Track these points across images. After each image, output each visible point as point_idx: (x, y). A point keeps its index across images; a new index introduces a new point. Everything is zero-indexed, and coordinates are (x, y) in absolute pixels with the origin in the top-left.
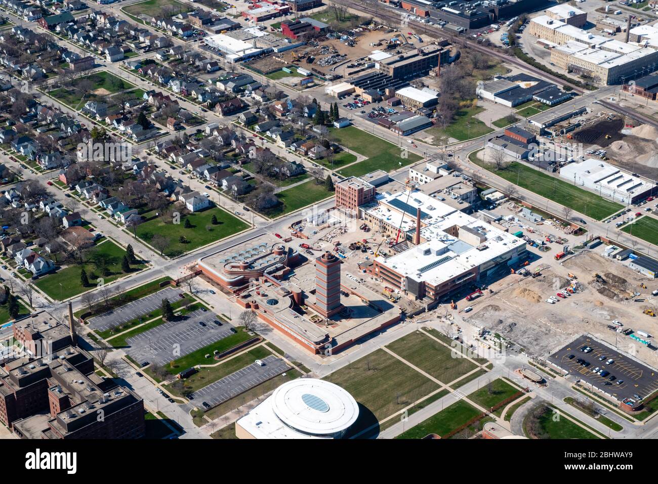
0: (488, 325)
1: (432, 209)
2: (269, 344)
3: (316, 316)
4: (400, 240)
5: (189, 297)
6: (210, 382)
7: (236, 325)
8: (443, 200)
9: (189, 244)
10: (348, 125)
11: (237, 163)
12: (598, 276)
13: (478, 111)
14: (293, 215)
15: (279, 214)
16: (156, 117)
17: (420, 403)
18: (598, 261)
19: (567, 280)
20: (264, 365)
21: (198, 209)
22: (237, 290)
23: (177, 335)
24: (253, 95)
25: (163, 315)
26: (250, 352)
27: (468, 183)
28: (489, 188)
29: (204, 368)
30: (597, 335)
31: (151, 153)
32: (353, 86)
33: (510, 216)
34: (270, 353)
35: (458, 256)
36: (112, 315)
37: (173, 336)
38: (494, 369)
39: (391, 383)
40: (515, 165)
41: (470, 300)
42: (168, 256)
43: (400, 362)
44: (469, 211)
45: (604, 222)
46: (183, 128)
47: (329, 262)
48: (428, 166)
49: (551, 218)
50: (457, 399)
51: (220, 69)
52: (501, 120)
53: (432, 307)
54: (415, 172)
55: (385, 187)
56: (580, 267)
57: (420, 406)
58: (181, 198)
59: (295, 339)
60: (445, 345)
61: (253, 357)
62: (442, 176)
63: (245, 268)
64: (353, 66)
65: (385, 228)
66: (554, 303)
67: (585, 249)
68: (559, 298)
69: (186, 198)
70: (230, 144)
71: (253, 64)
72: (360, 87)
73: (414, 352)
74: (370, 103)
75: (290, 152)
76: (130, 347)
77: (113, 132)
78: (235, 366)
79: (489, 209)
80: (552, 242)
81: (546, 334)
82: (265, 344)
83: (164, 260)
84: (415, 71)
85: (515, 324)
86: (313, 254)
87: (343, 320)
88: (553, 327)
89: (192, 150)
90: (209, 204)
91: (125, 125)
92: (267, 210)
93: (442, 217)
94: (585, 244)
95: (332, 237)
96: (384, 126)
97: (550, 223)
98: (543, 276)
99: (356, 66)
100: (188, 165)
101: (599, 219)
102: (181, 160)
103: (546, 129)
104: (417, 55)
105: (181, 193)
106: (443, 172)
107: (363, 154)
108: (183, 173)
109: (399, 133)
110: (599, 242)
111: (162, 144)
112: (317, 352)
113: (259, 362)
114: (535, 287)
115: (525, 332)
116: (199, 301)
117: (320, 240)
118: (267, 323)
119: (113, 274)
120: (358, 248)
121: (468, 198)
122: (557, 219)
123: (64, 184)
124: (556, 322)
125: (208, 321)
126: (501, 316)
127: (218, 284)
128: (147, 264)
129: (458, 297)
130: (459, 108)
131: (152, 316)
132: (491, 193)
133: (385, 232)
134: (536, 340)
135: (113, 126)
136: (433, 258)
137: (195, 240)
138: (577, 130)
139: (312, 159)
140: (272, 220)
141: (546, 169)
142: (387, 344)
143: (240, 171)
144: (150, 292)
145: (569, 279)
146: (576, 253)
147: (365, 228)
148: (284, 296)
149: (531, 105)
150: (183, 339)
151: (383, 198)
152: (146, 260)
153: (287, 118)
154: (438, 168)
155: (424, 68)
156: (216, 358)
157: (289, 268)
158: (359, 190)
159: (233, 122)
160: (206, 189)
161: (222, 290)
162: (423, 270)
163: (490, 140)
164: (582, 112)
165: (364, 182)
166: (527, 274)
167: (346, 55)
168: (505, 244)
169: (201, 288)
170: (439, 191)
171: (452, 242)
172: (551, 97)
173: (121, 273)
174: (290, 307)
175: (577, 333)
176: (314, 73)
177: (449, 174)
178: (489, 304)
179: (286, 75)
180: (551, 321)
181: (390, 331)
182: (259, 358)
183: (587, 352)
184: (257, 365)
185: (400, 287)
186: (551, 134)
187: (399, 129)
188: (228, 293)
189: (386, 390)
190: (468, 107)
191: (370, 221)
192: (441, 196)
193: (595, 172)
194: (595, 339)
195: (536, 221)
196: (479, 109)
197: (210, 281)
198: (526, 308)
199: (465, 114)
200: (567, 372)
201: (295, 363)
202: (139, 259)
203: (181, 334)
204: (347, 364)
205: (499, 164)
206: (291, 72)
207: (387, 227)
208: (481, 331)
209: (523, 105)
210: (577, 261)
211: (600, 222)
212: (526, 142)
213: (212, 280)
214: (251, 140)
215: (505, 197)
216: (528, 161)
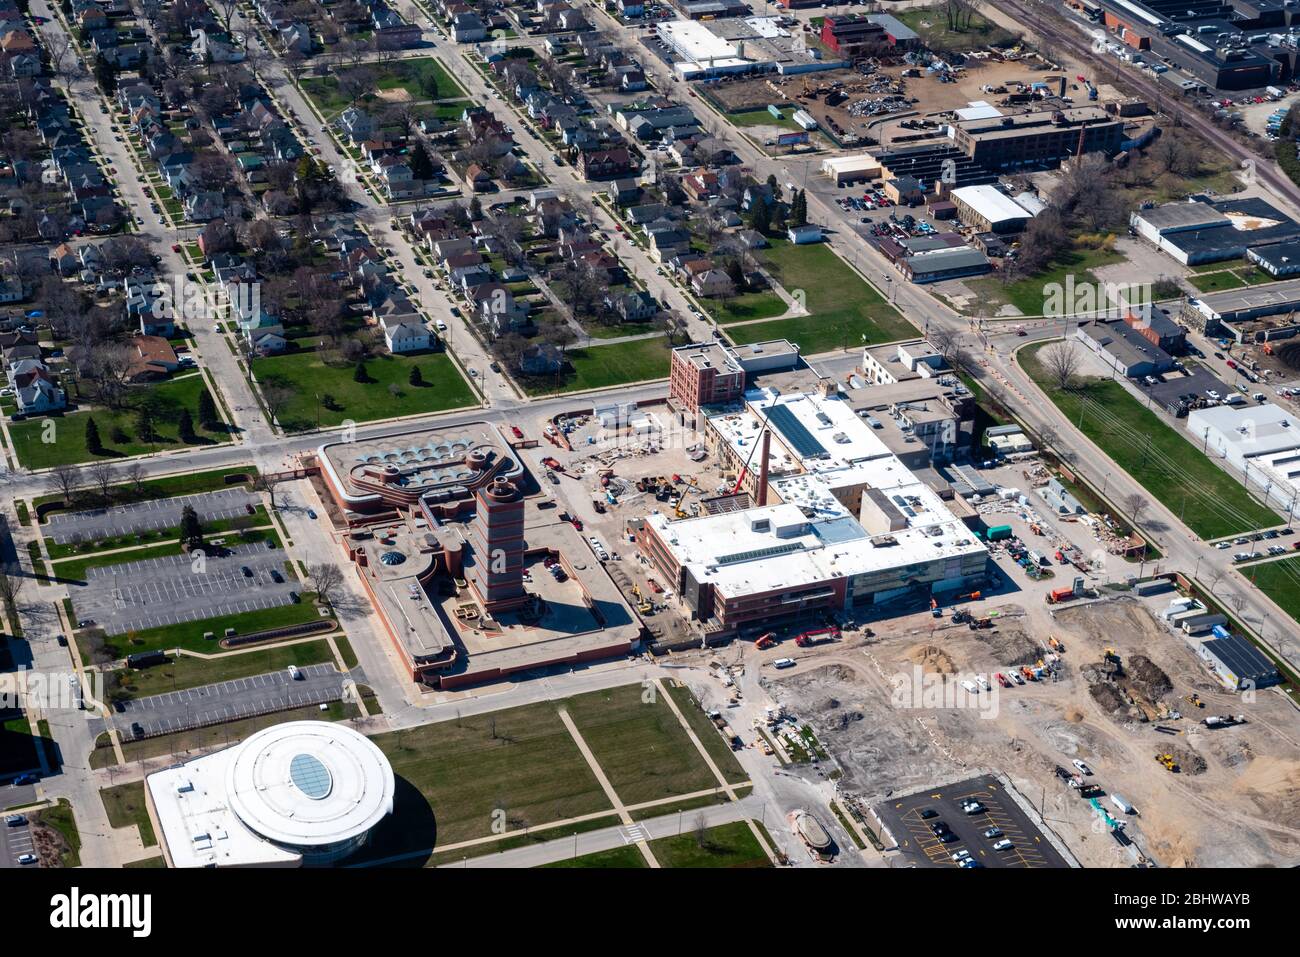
0: (801, 705)
1: (842, 440)
2: (343, 643)
3: (474, 606)
5: (262, 514)
6: (176, 687)
7: (308, 589)
8: (878, 427)
9: (337, 410)
10: (816, 241)
11: (543, 275)
12: (1112, 658)
14: (577, 397)
15: (551, 391)
16: (458, 160)
17: (544, 831)
18: (1139, 625)
19: (1040, 650)
20: (300, 677)
21: (403, 349)
22: (356, 522)
24: (671, 149)
25: (184, 538)
28: (1012, 421)
29: (188, 657)
30: (1018, 782)
31: (401, 226)
32: (878, 165)
33: (1013, 491)
34: (331, 657)
35: (823, 547)
36: (101, 517)
37: (177, 584)
38: (748, 799)
39: (519, 774)
40: (1106, 387)
41: (802, 645)
42: (283, 427)
43: (567, 736)
44: (912, 461)
45: (1214, 544)
46: (495, 189)
48: (901, 352)
49: (1101, 513)
50: (627, 842)
51: (649, 87)
53: (716, 641)
54: (872, 360)
56: (1088, 629)
57: (540, 838)
58: (382, 321)
60: (684, 723)
62: (919, 378)
63: (388, 480)
64: (913, 125)
65: (729, 460)
67: (1127, 593)
69: (388, 324)
70: (557, 237)
71: (720, 88)
72: (890, 169)
73: (610, 725)
74: (893, 203)
75: (662, 273)
76: (85, 584)
77: (361, 174)
78: (244, 668)
79: (982, 467)
80: (1066, 562)
81: (913, 753)
82: (336, 639)
83: (269, 432)
84: (1029, 156)
85: (861, 717)
86: (557, 482)
87: (519, 627)
88: (936, 743)
89: (474, 235)
90: (431, 343)
91: (383, 164)
92: (533, 378)
93: (850, 462)
94: (1133, 583)
95: (621, 457)
96: (888, 257)
97: (1092, 521)
98: (993, 630)
99: (921, 127)
100: (446, 262)
101: (1206, 536)
102: (439, 249)
103: (1225, 325)
104: (1047, 123)
105: (390, 310)
106: (923, 371)
108: (430, 275)
109: (906, 276)
110: (1171, 583)
111: (425, 212)
112: (418, 677)
113: (293, 670)
114: (960, 649)
115: (871, 738)
116: (275, 525)
117: (593, 457)
118: (369, 599)
119: (159, 439)
120: (653, 490)
121: (933, 433)
122: (1114, 517)
123: (201, 254)
124: (951, 733)
125: (262, 569)
126: (845, 693)
127: (333, 502)
128: (233, 435)
129: (783, 633)
130: (1072, 247)
131: (167, 535)
132: (1006, 434)
133: (728, 468)
134: (880, 761)
135: (366, 162)
136: (769, 540)
137: (356, 407)
139: (694, 295)
140: (532, 398)
141: (1166, 407)
143: (538, 291)
144: (200, 489)
145: (1046, 648)
146: (1103, 598)
147: (698, 453)
148: (422, 552)
149: (1233, 269)
150: (189, 592)
151: (762, 397)
152: (239, 426)
153: (705, 204)
154: (916, 361)
155: (1052, 153)
156: (223, 644)
158: (706, 371)
159: (595, 195)
160: (452, 315)
161: (331, 516)
163: (1081, 324)
167: (915, 101)
168: (939, 545)
169: (299, 501)
170: (882, 408)
171: (833, 517)
172: (1285, 259)
173: (175, 442)
174: (419, 576)
175: (980, 766)
176: (826, 126)
177: (932, 377)
178: (836, 663)
179: (769, 121)
180: (941, 728)
181: (595, 671)
182: (300, 663)
183: (970, 813)
184: (285, 675)
185: (674, 586)
186: (1232, 336)
187: (909, 267)
188: (338, 523)
189: (497, 787)
190: (1093, 248)
191: (712, 440)
192: (876, 417)
193: (1261, 434)
194: (1008, 789)
195: (1063, 510)
196: (1114, 257)
197: (324, 491)
199: (1077, 260)
200: (896, 844)
201: (360, 689)
202: (226, 421)
204: (455, 717)
205: (1064, 375)
206: (781, 117)
207: (735, 461)
208: (776, 715)
209: (1215, 265)
210: (1093, 616)
211: (1206, 544)
212: (1157, 342)
213: (328, 490)
214: (605, 236)
215: (1034, 449)
216: (1142, 384)
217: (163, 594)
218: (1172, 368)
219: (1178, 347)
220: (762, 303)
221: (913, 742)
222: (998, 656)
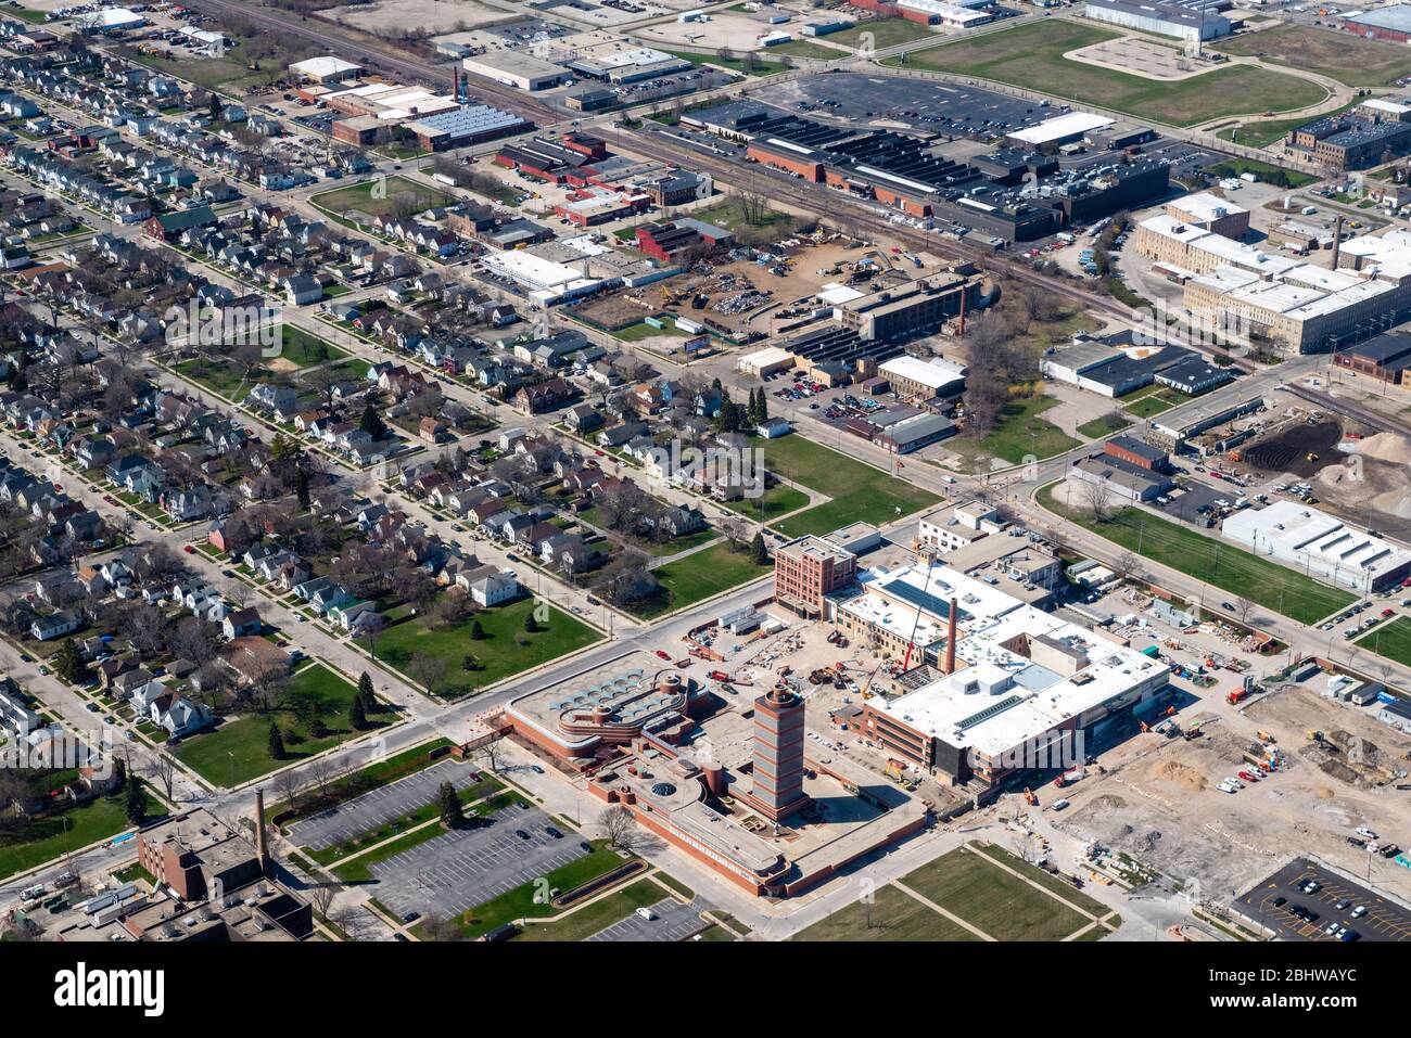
0: (1104, 837)
1: (973, 601)
2: (662, 876)
3: (753, 818)
4: (912, 664)
5: (490, 780)
7: (592, 838)
8: (995, 582)
9: (481, 672)
10: (786, 433)
11: (568, 508)
12: (1318, 737)
13: (1048, 403)
14: (688, 613)
15: (659, 612)
16: (396, 417)
18: (1315, 706)
19: (1257, 745)
20: (654, 918)
21: (496, 601)
22: (589, 766)
23: (472, 857)
24: (591, 371)
25: (442, 816)
26: (625, 891)
27: (1043, 549)
28: (1081, 559)
29: (533, 924)
30: (1325, 858)
31: (392, 488)
32: (791, 355)
33: (1131, 616)
34: (666, 894)
35: (1035, 695)
36: (336, 816)
37: (464, 859)
38: (1123, 926)
40: (1132, 514)
41: (1062, 786)
42: (442, 696)
43: (930, 911)
44: (1047, 605)
45: (1320, 627)
46: (454, 439)
47: (783, 707)
48: (958, 514)
49: (1213, 621)
51: (519, 320)
52: (1093, 423)
53: (987, 801)
54: (931, 527)
55: (874, 556)
56: (1279, 719)
58: (461, 579)
59: (715, 865)
60: (1021, 877)
61: (631, 903)
62: (987, 535)
63: (604, 720)
64: (786, 315)
65: (879, 639)
66: (1233, 792)
67: (1286, 683)
68: (1245, 782)
69: (471, 579)
70: (551, 470)
71: (585, 309)
72: (805, 357)
73: (959, 892)
74: (826, 387)
75: (672, 487)
76: (377, 882)
77: (311, 446)
78: (596, 920)
79: (1087, 602)
80: (1218, 668)
81: (1224, 855)
82: (654, 875)
83: (432, 705)
84: (913, 325)
85: (1159, 835)
86: (736, 693)
87: (809, 827)
88: (1236, 841)
89: (474, 483)
90: (518, 591)
91: (336, 432)
92: (635, 604)
93: (996, 618)
94: (1287, 673)
95: (773, 658)
96: (860, 435)
97: (1210, 629)
98: (1205, 736)
99: (794, 315)
100: (470, 513)
101: (1310, 621)
102: (455, 502)
103: (1187, 442)
104: (916, 293)
105: (459, 567)
106: (989, 527)
107: (821, 490)
108: (460, 529)
109: (890, 449)
110: (1313, 669)
111: (414, 470)
112: (762, 892)
113: (645, 913)
114: (1193, 760)
115: (1180, 851)
116: (511, 787)
117: (748, 663)
118: (654, 833)
119: (330, 733)
120: (828, 680)
121: (1043, 579)
122: (1225, 622)
123: (220, 551)
124: (1241, 831)
125: (534, 829)
126: (1128, 818)
127: (549, 754)
128: (399, 714)
129: (1038, 780)
130: (1009, 399)
131: (417, 819)
132: (1088, 569)
133: (879, 648)
134: (1205, 867)
135: (310, 434)
136: (985, 700)
137: (495, 664)
138: (1248, 443)
139: (718, 501)
140: (649, 622)
141: (1193, 521)
142: (902, 875)
143: (574, 524)
144: (411, 770)
145: (1261, 742)
146: (1270, 691)
147: (839, 640)
148: (686, 778)
149: (1152, 394)
150: (485, 866)
151: (872, 578)
152: (398, 704)
153: (661, 417)
154: (979, 519)
155: (930, 319)
156: (555, 905)
157: (691, 720)
158: (825, 563)
159: (554, 427)
160: (509, 561)
161: (557, 766)
162: (966, 724)
163: (1076, 463)
164: (1255, 407)
165: (832, 547)
166: (1175, 732)
167: (770, 293)
168: (1128, 672)
169: (515, 761)
170: (985, 566)
171: (1021, 668)
172: (1192, 378)
173: (349, 732)
174: (701, 799)
175: (1287, 852)
176: (709, 328)
177: (1002, 530)
178: (1101, 794)
179: (653, 332)
180: (1231, 829)
181: (905, 849)
182: (644, 904)
183: (1311, 893)
184: (641, 919)
185: (920, 760)
186: (1197, 451)
187: (891, 440)
188: (569, 772)
190: (1026, 397)
191: (849, 626)
192: (990, 573)
193: (1294, 527)
194: (1323, 866)
195: (1182, 625)
196: (1049, 401)
197: (531, 746)
198: (1178, 802)
199: (1020, 410)
200: (1273, 933)
201: (717, 914)
202: (383, 703)
203: (479, 854)
204: (824, 916)
205: (1098, 511)
206: (663, 327)
207: (884, 637)
208: (1092, 850)
209: (1136, 393)
210: (1274, 707)
211: (1312, 628)
212: (1148, 466)
213: (535, 745)
214: (593, 463)
215: (1116, 578)
216: (1156, 504)
217: (460, 873)
218: (1174, 487)
219: (1165, 468)
220: (782, 497)
221: (1217, 845)
222: (1225, 756)
